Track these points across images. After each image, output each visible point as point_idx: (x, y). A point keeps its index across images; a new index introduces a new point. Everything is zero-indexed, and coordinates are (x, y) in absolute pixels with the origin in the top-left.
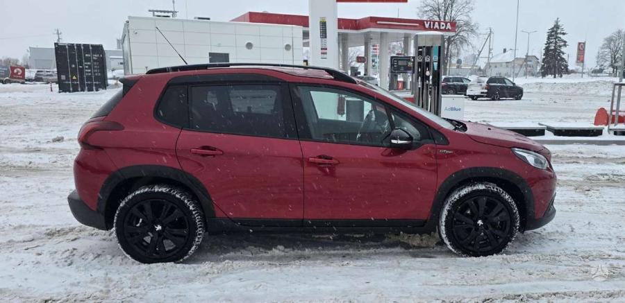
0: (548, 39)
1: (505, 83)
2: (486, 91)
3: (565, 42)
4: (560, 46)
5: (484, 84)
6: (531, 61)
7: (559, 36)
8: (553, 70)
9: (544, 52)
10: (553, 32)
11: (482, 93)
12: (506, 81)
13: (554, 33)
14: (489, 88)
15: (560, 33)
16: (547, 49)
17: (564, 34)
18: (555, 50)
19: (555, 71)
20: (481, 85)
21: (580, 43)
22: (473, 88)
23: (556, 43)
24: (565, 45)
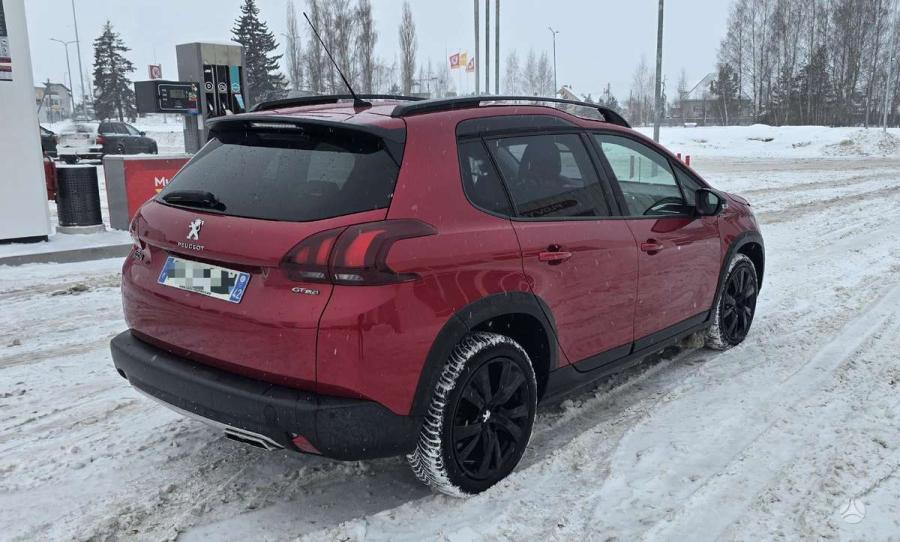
0: (98, 56)
1: (128, 132)
2: (100, 147)
3: (128, 63)
4: (122, 70)
5: (95, 134)
6: (56, 94)
7: (117, 52)
8: (117, 111)
9: (93, 78)
10: (104, 43)
11: (92, 150)
12: (130, 130)
13: (106, 45)
14: (103, 140)
15: (118, 48)
16: (99, 73)
17: (124, 49)
18: (114, 75)
19: (120, 112)
20: (88, 136)
21: (152, 67)
22: (69, 142)
23: (113, 64)
24: (130, 68)
